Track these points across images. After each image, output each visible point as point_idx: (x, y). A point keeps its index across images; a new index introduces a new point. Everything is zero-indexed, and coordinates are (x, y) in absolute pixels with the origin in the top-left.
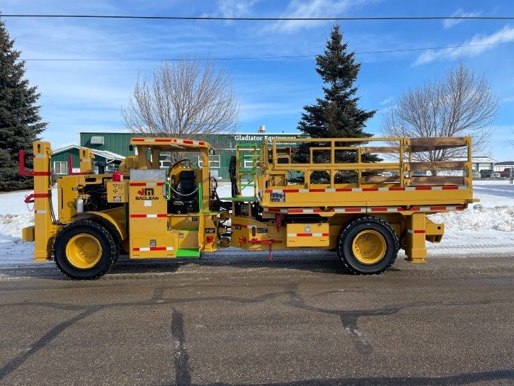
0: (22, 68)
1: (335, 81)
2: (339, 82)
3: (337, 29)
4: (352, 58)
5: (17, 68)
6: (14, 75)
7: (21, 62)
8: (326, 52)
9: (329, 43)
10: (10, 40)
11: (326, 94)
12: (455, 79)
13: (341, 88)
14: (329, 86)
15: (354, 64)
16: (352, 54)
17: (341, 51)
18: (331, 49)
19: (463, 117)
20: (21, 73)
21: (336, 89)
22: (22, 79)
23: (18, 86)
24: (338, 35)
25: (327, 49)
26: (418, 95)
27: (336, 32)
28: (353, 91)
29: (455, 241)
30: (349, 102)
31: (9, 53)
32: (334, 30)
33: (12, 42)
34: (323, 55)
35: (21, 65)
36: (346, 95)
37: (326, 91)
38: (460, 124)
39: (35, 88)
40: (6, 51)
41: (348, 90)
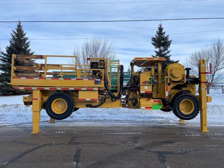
0: (29, 44)
1: (160, 48)
2: (162, 48)
3: (161, 25)
4: (168, 38)
5: (27, 44)
6: (25, 47)
7: (28, 42)
8: (156, 35)
9: (157, 32)
10: (24, 33)
11: (156, 53)
12: (216, 46)
13: (163, 51)
14: (157, 50)
15: (168, 40)
16: (168, 36)
17: (162, 35)
18: (158, 34)
19: (221, 64)
20: (28, 46)
21: (161, 51)
22: (29, 48)
23: (27, 51)
24: (161, 28)
25: (156, 34)
26: (199, 54)
27: (161, 27)
28: (169, 52)
29: (218, 120)
30: (167, 57)
31: (24, 38)
32: (159, 26)
33: (25, 34)
34: (155, 37)
35: (28, 43)
36: (165, 54)
37: (156, 52)
38: (220, 67)
39: (33, 52)
40: (22, 37)
41: (166, 52)
